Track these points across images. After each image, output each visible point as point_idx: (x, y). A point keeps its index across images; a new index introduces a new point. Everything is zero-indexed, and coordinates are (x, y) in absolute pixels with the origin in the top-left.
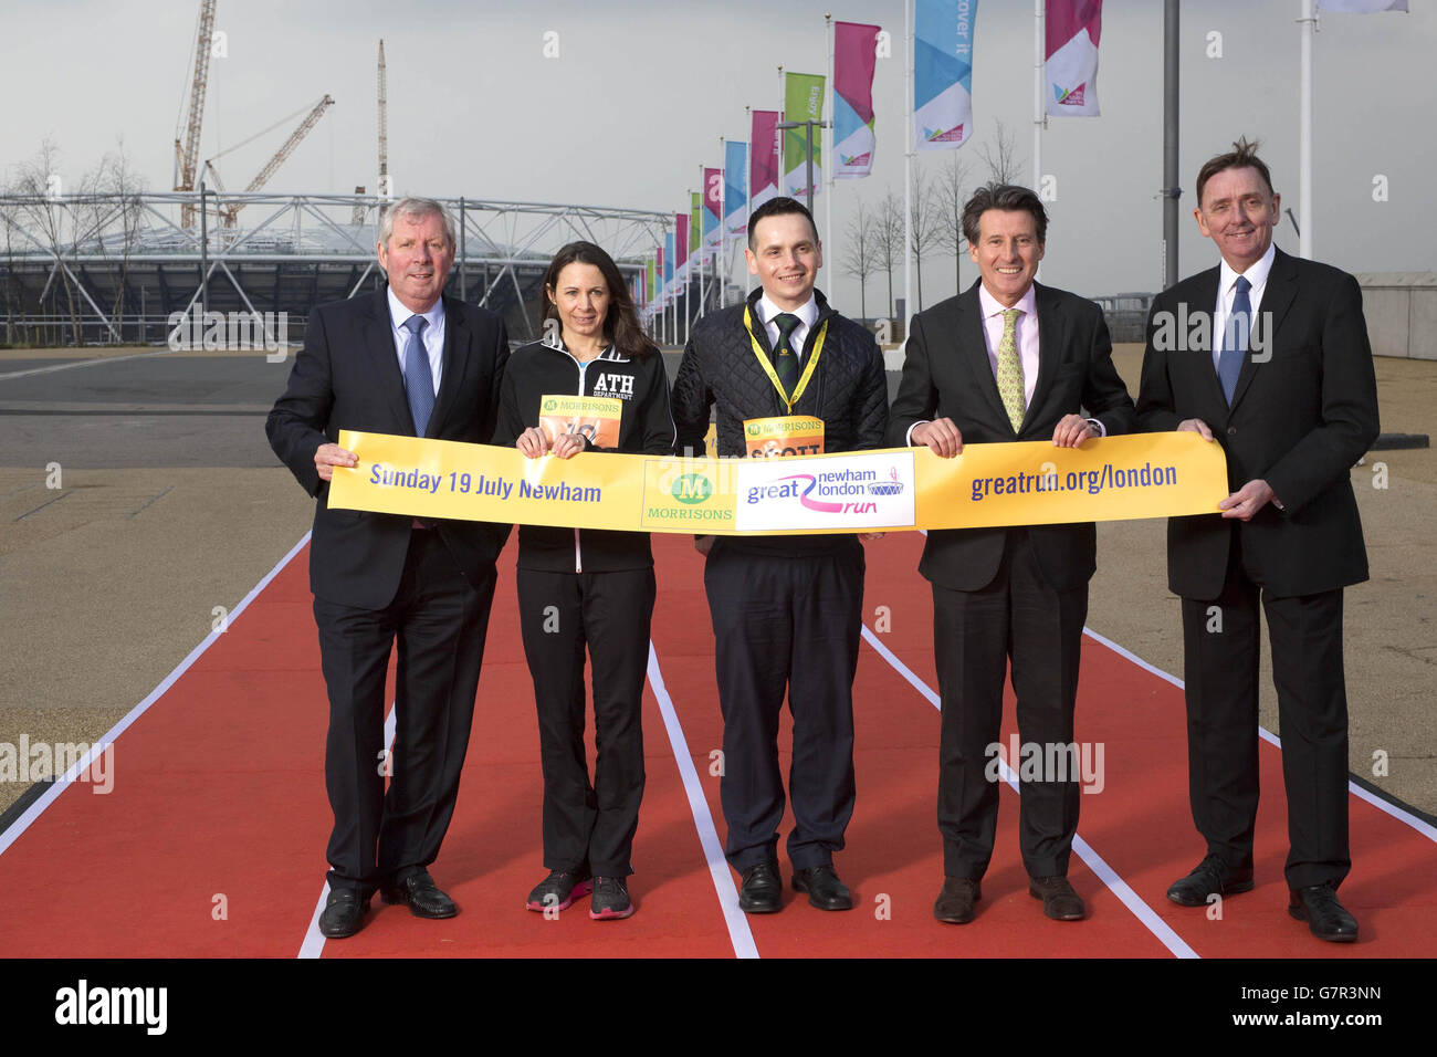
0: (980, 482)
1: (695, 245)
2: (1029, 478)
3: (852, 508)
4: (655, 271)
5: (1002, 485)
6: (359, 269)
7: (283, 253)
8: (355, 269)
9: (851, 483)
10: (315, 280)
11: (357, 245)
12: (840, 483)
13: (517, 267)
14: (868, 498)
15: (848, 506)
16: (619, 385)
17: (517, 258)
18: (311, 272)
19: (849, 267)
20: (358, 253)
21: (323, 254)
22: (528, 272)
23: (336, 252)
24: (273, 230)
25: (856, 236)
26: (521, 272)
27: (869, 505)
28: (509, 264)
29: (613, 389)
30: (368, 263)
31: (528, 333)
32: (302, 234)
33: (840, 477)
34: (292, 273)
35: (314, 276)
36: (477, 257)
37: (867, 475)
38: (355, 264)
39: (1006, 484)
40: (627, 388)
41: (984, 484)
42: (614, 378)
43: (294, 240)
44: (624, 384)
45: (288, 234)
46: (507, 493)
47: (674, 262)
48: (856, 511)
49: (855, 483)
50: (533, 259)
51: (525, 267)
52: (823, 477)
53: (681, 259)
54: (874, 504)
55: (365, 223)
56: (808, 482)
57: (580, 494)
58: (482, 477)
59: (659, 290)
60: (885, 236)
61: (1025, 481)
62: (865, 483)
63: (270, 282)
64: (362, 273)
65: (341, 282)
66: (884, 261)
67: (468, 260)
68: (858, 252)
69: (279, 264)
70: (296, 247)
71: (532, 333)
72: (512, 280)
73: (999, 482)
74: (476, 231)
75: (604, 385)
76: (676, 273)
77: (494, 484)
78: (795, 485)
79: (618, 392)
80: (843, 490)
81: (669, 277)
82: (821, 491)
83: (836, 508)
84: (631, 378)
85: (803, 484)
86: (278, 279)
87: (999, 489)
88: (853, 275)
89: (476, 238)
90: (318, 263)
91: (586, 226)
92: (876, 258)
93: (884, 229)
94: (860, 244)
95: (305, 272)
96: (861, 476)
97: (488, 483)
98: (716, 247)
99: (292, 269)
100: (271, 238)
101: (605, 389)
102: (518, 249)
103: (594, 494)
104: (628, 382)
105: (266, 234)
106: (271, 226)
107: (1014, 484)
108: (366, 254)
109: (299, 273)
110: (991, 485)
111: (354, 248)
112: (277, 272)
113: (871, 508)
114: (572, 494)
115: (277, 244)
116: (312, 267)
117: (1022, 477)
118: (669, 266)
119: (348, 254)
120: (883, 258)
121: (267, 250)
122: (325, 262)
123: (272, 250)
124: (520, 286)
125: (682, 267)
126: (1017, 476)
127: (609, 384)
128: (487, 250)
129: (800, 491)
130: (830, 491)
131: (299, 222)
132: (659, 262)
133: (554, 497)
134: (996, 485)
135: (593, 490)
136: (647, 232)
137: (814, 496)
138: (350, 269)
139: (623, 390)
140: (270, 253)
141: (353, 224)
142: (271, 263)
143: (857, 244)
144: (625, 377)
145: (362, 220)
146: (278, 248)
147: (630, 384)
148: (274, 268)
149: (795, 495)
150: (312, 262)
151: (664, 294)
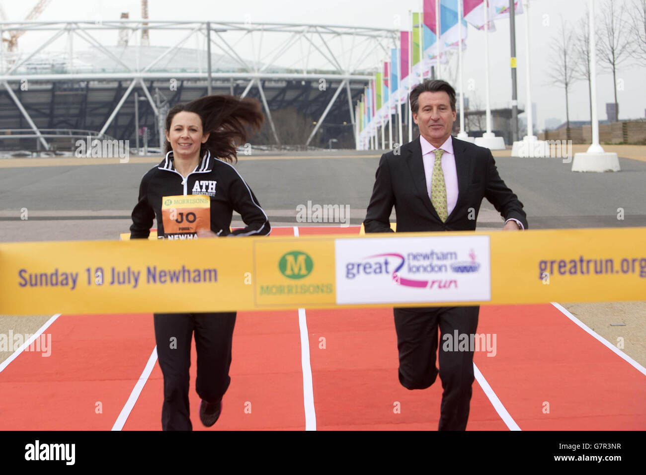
0: (545, 263)
1: (416, 60)
2: (588, 262)
3: (436, 285)
4: (382, 82)
5: (565, 266)
6: (124, 85)
7: (57, 72)
8: (120, 85)
9: (436, 262)
10: (86, 96)
11: (122, 64)
12: (426, 263)
13: (263, 81)
14: (450, 275)
15: (433, 282)
16: (207, 187)
17: (263, 72)
18: (82, 89)
19: (553, 77)
20: (125, 72)
21: (92, 72)
22: (273, 84)
23: (104, 71)
24: (49, 53)
25: (560, 49)
26: (267, 84)
27: (451, 282)
28: (256, 78)
29: (204, 190)
30: (132, 80)
31: (274, 139)
32: (74, 56)
33: (426, 257)
34: (65, 90)
35: (84, 92)
36: (228, 72)
37: (449, 256)
38: (120, 81)
39: (569, 266)
40: (212, 189)
41: (549, 265)
42: (204, 183)
43: (65, 61)
44: (210, 186)
45: (62, 56)
46: (136, 280)
47: (399, 75)
48: (440, 287)
49: (440, 263)
50: (277, 72)
51: (270, 80)
52: (411, 257)
53: (405, 73)
54: (455, 282)
55: (130, 44)
56: (398, 261)
57: (199, 275)
58: (113, 270)
59: (386, 99)
60: (584, 49)
61: (585, 264)
62: (448, 262)
63: (45, 98)
64: (126, 89)
65: (107, 97)
66: (585, 71)
67: (214, 75)
68: (561, 63)
69: (55, 83)
70: (69, 67)
71: (277, 139)
72: (258, 92)
73: (562, 264)
74: (227, 48)
75: (198, 187)
76: (401, 84)
77: (124, 274)
78: (386, 263)
79: (207, 191)
80: (429, 269)
81: (395, 89)
82: (410, 270)
83: (423, 284)
84: (215, 183)
85: (395, 262)
86: (54, 96)
87: (562, 270)
88: (558, 84)
89: (226, 55)
90: (88, 81)
91: (325, 43)
92: (577, 69)
93: (583, 43)
94: (563, 56)
95: (77, 90)
96: (444, 256)
97: (119, 274)
98: (434, 60)
99: (65, 86)
100: (47, 60)
101: (199, 190)
102: (264, 64)
103: (210, 274)
104: (212, 185)
105: (42, 56)
106: (46, 49)
107: (575, 266)
108: (129, 71)
109: (72, 89)
110: (556, 266)
111: (120, 67)
112: (52, 91)
113: (453, 285)
114: (192, 275)
115: (53, 66)
116: (83, 85)
117: (581, 261)
118: (394, 77)
119: (114, 72)
120: (584, 69)
121: (44, 71)
122: (94, 80)
123: (47, 71)
124: (266, 97)
125: (406, 79)
126: (577, 259)
127: (201, 187)
128: (237, 66)
129: (392, 267)
130: (418, 269)
131: (71, 45)
132: (386, 74)
133: (177, 280)
134: (560, 267)
135: (210, 271)
136: (379, 47)
137: (404, 274)
138: (115, 85)
139: (210, 190)
140: (46, 73)
141: (119, 45)
142: (47, 82)
143: (560, 56)
144: (211, 182)
145: (127, 42)
146: (54, 69)
147: (214, 187)
148: (49, 87)
149: (387, 272)
150: (83, 80)
151: (390, 103)
